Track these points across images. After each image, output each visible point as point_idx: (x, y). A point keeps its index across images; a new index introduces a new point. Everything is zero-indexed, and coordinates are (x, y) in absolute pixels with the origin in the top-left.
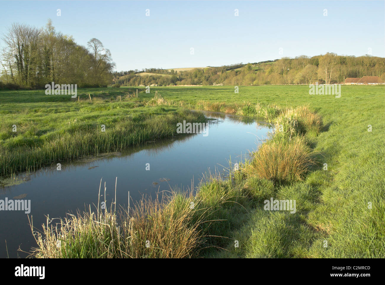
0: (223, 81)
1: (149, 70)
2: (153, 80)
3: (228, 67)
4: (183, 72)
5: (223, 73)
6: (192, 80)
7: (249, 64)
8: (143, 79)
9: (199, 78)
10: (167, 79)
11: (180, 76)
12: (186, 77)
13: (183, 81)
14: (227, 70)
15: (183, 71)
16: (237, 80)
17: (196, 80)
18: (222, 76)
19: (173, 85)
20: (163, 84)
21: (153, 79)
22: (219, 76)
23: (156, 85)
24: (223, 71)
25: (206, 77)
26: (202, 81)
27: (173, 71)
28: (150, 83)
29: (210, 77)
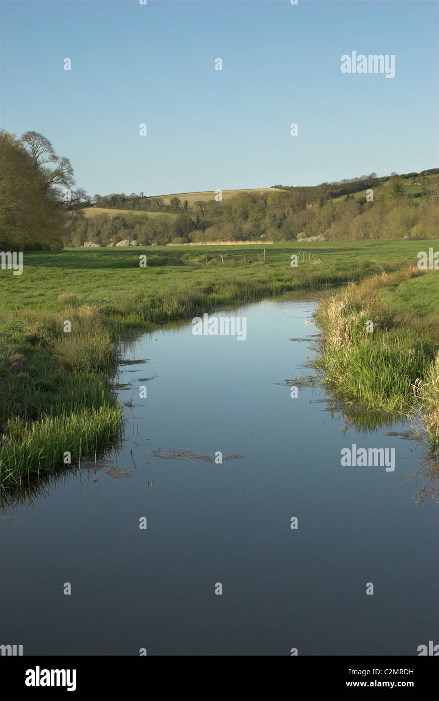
0: (323, 227)
1: (105, 199)
2: (122, 228)
3: (334, 186)
4: (205, 204)
5: (322, 205)
6: (235, 228)
7: (395, 177)
8: (95, 227)
9: (256, 220)
10: (165, 225)
11: (198, 217)
12: (216, 219)
13: (209, 231)
14: (335, 196)
15: (206, 201)
16: (366, 225)
17: (247, 226)
18: (320, 214)
19: (183, 243)
20: (151, 240)
21: (123, 225)
22: (313, 214)
23: (134, 243)
24: (322, 200)
25: (275, 216)
26: (265, 230)
27: (175, 201)
28: (114, 236)
29: (285, 217)
